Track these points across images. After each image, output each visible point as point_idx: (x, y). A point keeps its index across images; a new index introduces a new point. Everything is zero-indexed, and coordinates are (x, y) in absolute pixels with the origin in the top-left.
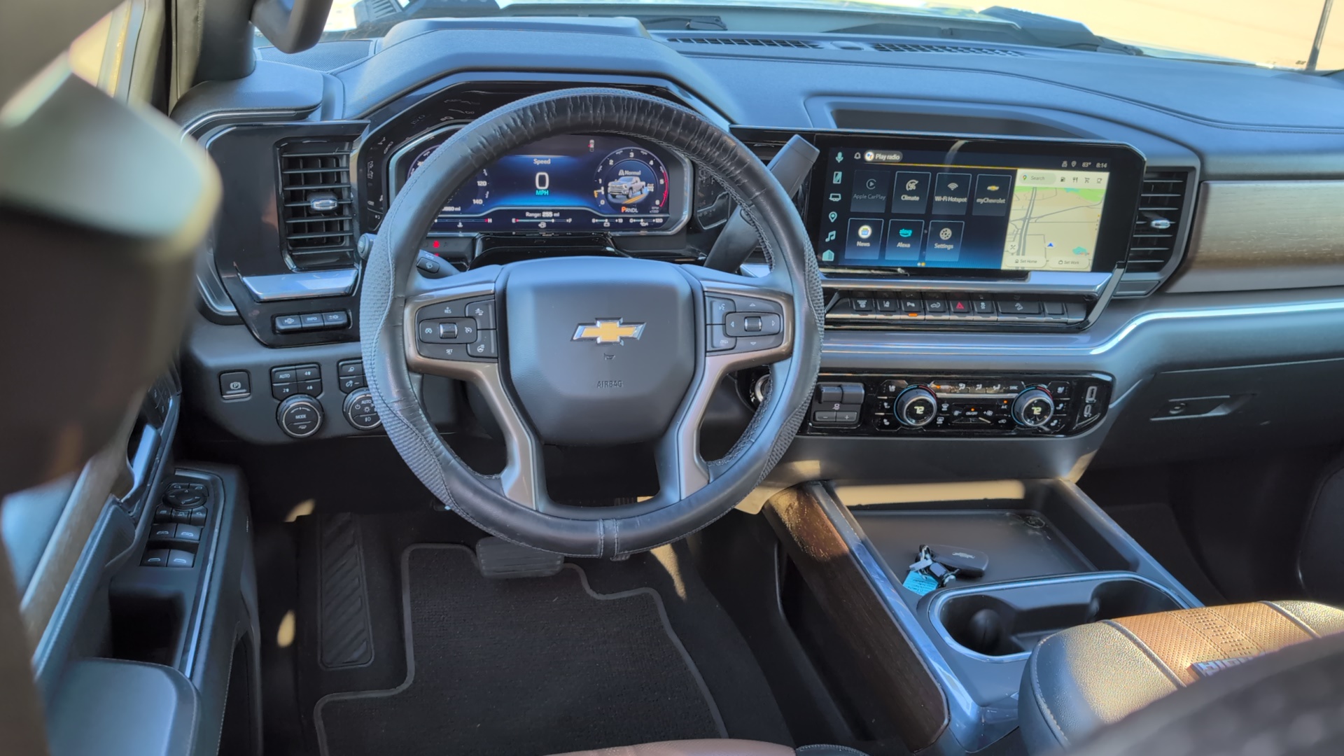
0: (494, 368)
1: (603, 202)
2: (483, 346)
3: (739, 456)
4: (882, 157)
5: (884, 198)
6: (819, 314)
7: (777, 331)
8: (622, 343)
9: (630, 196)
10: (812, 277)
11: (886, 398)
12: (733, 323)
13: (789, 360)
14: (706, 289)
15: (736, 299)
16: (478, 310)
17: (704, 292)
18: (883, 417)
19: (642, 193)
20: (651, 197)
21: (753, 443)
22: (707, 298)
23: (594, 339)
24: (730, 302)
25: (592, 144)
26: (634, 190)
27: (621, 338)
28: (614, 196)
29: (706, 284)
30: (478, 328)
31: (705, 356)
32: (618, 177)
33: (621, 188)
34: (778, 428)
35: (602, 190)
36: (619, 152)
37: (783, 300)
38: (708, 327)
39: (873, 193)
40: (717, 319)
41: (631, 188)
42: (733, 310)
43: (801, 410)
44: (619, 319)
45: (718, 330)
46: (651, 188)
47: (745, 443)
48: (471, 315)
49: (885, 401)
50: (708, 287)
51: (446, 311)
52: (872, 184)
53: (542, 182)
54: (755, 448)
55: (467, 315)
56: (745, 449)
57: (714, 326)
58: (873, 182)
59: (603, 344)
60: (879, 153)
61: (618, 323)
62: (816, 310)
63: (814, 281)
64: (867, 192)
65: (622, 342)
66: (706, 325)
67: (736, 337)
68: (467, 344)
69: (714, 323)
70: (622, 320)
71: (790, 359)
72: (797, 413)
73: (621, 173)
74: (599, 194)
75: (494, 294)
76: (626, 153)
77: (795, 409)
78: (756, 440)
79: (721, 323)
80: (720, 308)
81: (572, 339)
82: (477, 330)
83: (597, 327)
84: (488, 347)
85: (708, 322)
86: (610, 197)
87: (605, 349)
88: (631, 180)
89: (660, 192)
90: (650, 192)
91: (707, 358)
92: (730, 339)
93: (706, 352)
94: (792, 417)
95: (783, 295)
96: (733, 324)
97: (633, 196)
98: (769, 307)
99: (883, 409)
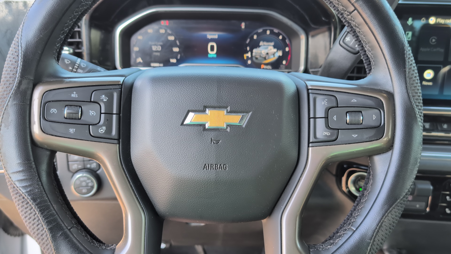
0: (115, 148)
1: (249, 62)
2: (104, 128)
3: (341, 243)
4: (441, 21)
5: (442, 50)
6: (420, 109)
7: (377, 124)
8: (228, 130)
9: (267, 58)
10: (412, 74)
11: (448, 193)
12: (335, 116)
13: (389, 153)
14: (310, 88)
15: (338, 96)
16: (103, 96)
17: (308, 90)
18: (446, 207)
19: (274, 56)
20: (280, 59)
21: (354, 231)
22: (311, 95)
23: (204, 125)
24: (333, 98)
25: (243, 25)
26: (269, 54)
27: (228, 126)
28: (257, 58)
29: (309, 84)
30: (102, 112)
31: (308, 147)
32: (259, 46)
33: (261, 53)
34: (380, 217)
35: (249, 55)
36: (260, 30)
37: (384, 97)
38: (312, 120)
39: (435, 46)
40: (320, 113)
41: (267, 54)
42: (335, 105)
43: (402, 201)
44: (226, 107)
45: (321, 123)
46: (280, 53)
47: (346, 230)
48: (96, 101)
49: (448, 195)
50: (312, 86)
51: (73, 95)
52: (434, 40)
53: (212, 48)
54: (356, 237)
55: (92, 100)
56: (346, 237)
57: (317, 119)
58: (434, 39)
59: (210, 130)
60: (439, 18)
61: (225, 112)
62: (417, 106)
63: (414, 79)
64: (430, 46)
65: (229, 128)
66: (309, 118)
67: (338, 129)
68: (89, 125)
69: (317, 117)
70: (229, 109)
71: (391, 152)
72: (399, 204)
73: (261, 43)
74: (248, 57)
75: (122, 85)
76: (265, 31)
77: (397, 200)
78: (357, 229)
79: (324, 116)
80: (323, 103)
81: (182, 124)
82: (101, 113)
83: (206, 114)
84: (109, 130)
85: (312, 116)
86: (254, 59)
87: (212, 135)
88: (267, 48)
89: (285, 56)
90: (279, 57)
91: (310, 148)
92: (332, 131)
93: (309, 143)
94: (394, 208)
95: (384, 92)
96: (335, 118)
97: (269, 58)
98: (369, 102)
99: (445, 201)
